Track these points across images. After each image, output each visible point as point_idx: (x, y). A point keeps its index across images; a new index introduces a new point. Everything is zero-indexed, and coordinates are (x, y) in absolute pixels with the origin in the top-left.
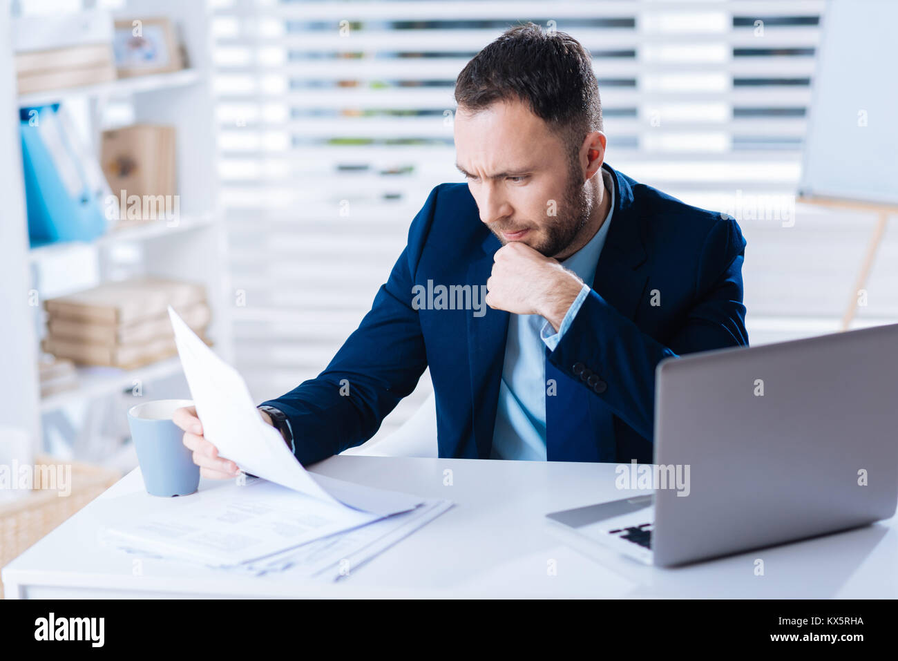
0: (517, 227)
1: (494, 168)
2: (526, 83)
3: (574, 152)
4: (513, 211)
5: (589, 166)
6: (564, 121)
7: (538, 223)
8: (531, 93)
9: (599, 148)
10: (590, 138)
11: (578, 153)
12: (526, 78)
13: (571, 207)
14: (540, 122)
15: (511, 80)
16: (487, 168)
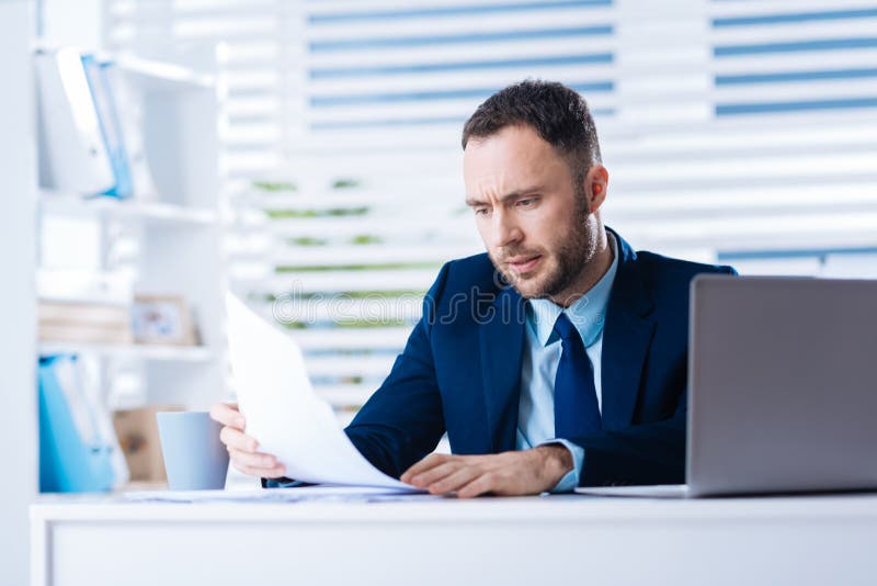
0: (526, 252)
1: (505, 188)
2: (532, 110)
3: (580, 179)
4: (523, 237)
5: (593, 199)
6: (569, 148)
7: (548, 247)
8: (538, 119)
9: (601, 181)
10: (592, 171)
11: (583, 181)
12: (532, 106)
13: (578, 233)
14: (548, 146)
15: (518, 107)
16: (498, 189)
